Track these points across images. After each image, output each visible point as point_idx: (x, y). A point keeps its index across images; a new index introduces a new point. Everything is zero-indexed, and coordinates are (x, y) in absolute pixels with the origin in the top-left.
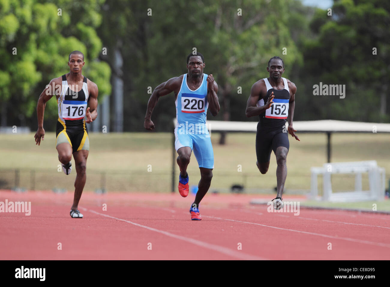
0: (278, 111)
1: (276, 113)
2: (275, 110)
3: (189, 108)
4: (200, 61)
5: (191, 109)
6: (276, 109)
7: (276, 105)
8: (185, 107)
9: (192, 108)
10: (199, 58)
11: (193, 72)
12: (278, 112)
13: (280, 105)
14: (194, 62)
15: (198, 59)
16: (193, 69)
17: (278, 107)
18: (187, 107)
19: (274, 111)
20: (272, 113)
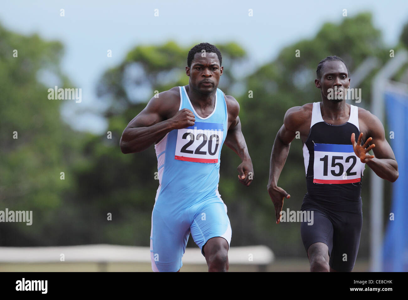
0: (337, 169)
1: (333, 172)
2: (332, 166)
3: (191, 152)
4: (215, 63)
5: (195, 153)
6: (334, 165)
7: (333, 157)
8: (184, 150)
9: (198, 151)
10: (213, 58)
11: (200, 84)
12: (337, 171)
13: (341, 158)
14: (202, 64)
15: (212, 60)
16: (200, 79)
17: (337, 161)
18: (187, 149)
19: (330, 168)
20: (325, 173)
